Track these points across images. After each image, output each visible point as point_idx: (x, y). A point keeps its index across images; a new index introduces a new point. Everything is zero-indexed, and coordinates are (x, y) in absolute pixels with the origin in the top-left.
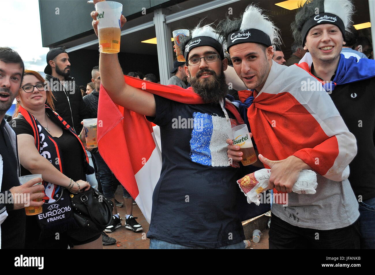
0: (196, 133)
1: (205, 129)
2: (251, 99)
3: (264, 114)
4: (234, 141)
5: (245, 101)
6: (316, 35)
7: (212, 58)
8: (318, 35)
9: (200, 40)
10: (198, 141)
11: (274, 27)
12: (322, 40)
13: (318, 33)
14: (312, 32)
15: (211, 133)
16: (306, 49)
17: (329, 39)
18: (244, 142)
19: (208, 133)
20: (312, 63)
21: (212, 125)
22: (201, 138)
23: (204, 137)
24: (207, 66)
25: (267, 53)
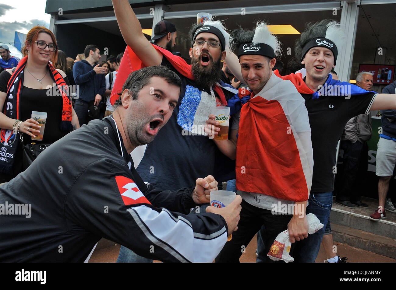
0: (185, 100)
1: (194, 99)
2: (248, 99)
3: (254, 113)
4: (216, 117)
5: (242, 98)
6: (314, 54)
7: (214, 45)
8: (316, 54)
9: (209, 28)
10: (185, 108)
11: (278, 41)
12: (318, 59)
13: (316, 53)
14: (311, 51)
15: (198, 104)
16: (304, 64)
17: (323, 59)
18: (224, 120)
19: (195, 103)
20: (305, 77)
21: (201, 98)
22: (189, 106)
23: (191, 105)
24: (208, 49)
25: (270, 64)
